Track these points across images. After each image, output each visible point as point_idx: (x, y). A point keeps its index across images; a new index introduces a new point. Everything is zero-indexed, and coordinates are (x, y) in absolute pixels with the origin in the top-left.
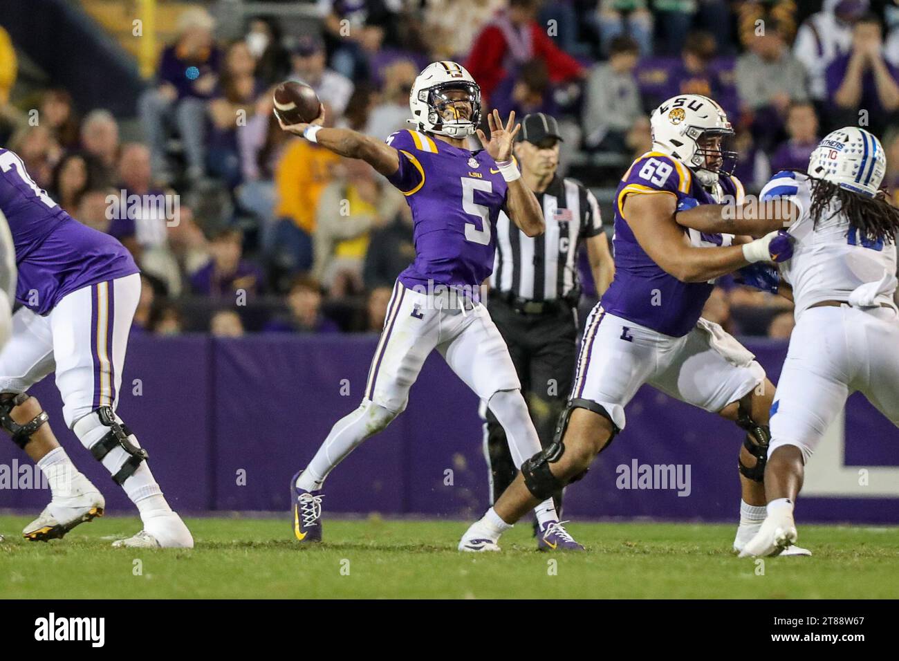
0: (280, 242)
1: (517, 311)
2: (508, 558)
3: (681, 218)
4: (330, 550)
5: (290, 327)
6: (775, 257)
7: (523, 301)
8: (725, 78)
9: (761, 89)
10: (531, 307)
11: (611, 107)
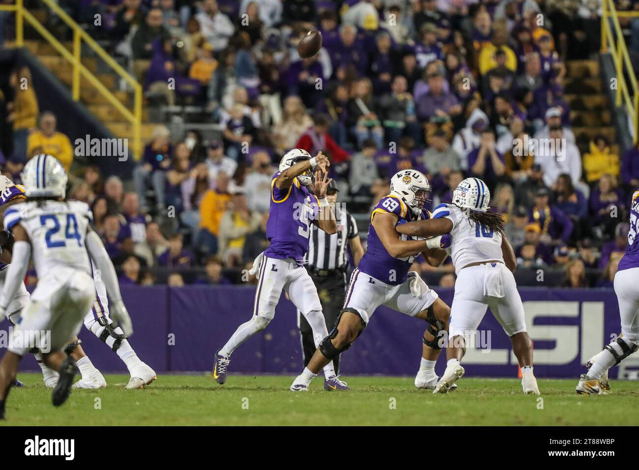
0: (201, 241)
1: (316, 274)
2: (313, 394)
3: (398, 229)
4: (226, 390)
5: (207, 281)
6: (443, 245)
7: (318, 270)
8: (419, 159)
9: (436, 165)
10: (321, 273)
11: (363, 174)
